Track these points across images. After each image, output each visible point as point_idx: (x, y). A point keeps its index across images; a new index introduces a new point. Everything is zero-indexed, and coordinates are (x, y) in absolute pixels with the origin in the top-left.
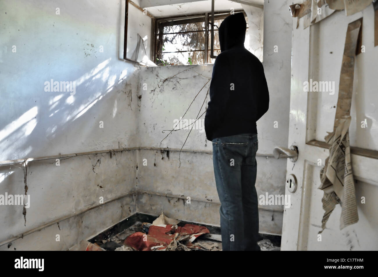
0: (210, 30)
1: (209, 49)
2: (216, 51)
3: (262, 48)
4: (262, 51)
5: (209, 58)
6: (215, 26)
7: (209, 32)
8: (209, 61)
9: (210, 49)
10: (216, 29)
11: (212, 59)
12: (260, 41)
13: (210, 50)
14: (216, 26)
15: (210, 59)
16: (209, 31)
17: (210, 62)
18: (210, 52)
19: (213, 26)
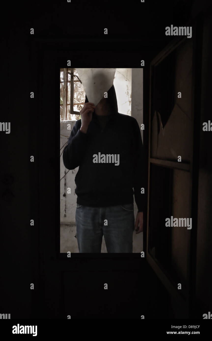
0: (69, 82)
1: (68, 103)
2: (76, 106)
3: (130, 102)
4: (130, 105)
5: (68, 114)
6: (75, 76)
7: (68, 84)
8: (68, 117)
9: (70, 103)
10: (76, 80)
11: (71, 115)
12: (128, 94)
13: (69, 105)
14: (77, 76)
15: (70, 115)
16: (67, 81)
17: (70, 119)
18: (69, 107)
19: (73, 76)
